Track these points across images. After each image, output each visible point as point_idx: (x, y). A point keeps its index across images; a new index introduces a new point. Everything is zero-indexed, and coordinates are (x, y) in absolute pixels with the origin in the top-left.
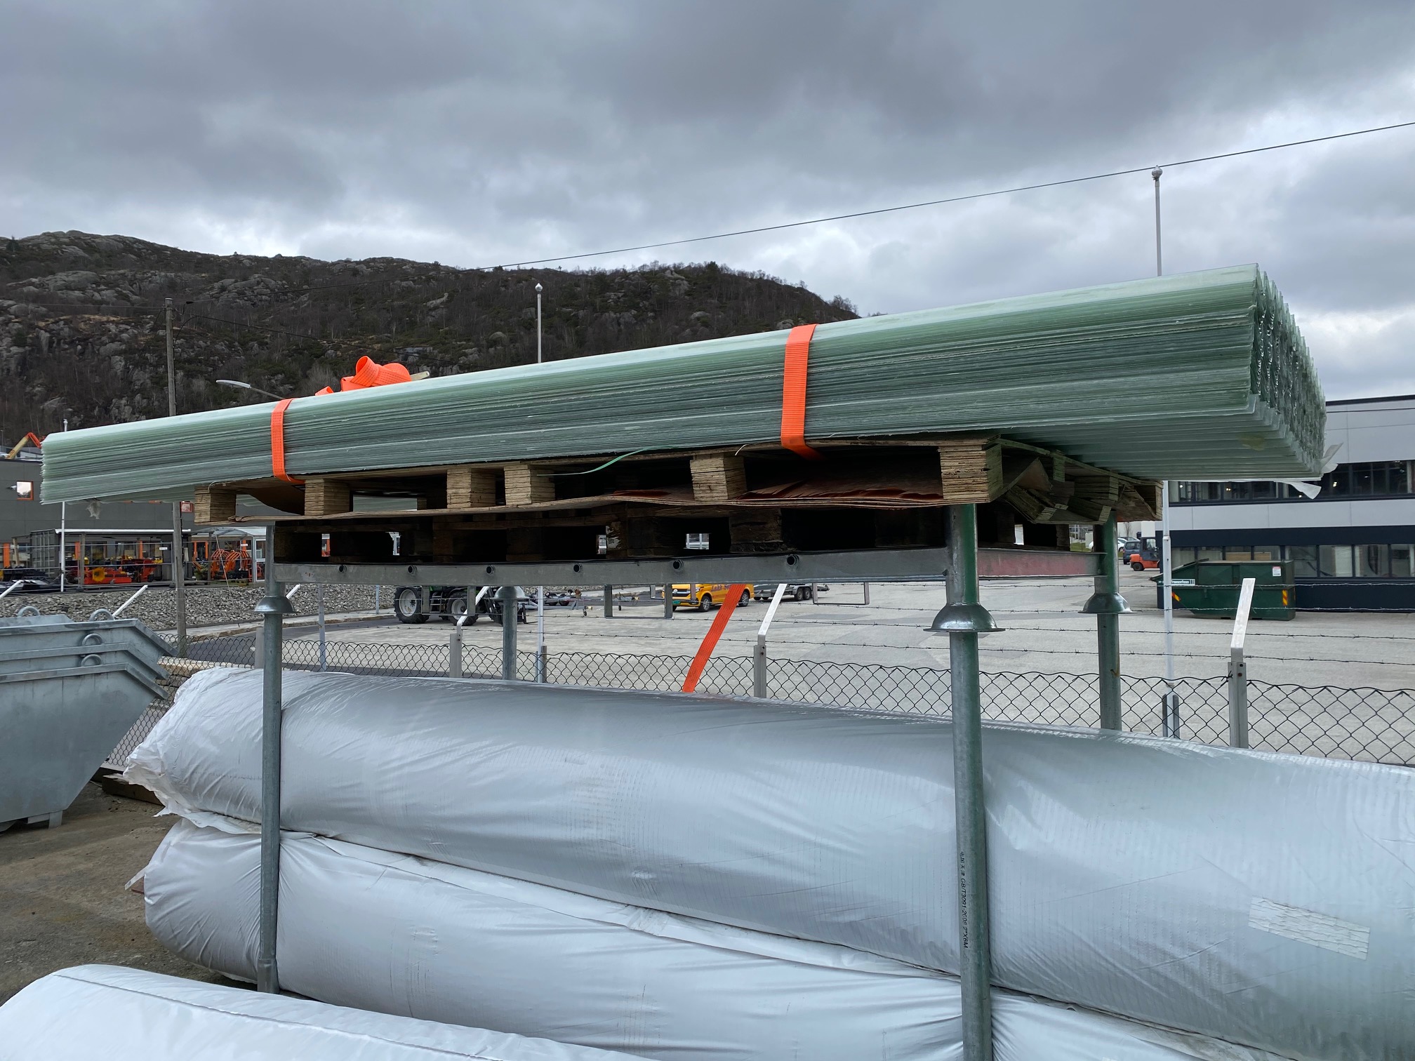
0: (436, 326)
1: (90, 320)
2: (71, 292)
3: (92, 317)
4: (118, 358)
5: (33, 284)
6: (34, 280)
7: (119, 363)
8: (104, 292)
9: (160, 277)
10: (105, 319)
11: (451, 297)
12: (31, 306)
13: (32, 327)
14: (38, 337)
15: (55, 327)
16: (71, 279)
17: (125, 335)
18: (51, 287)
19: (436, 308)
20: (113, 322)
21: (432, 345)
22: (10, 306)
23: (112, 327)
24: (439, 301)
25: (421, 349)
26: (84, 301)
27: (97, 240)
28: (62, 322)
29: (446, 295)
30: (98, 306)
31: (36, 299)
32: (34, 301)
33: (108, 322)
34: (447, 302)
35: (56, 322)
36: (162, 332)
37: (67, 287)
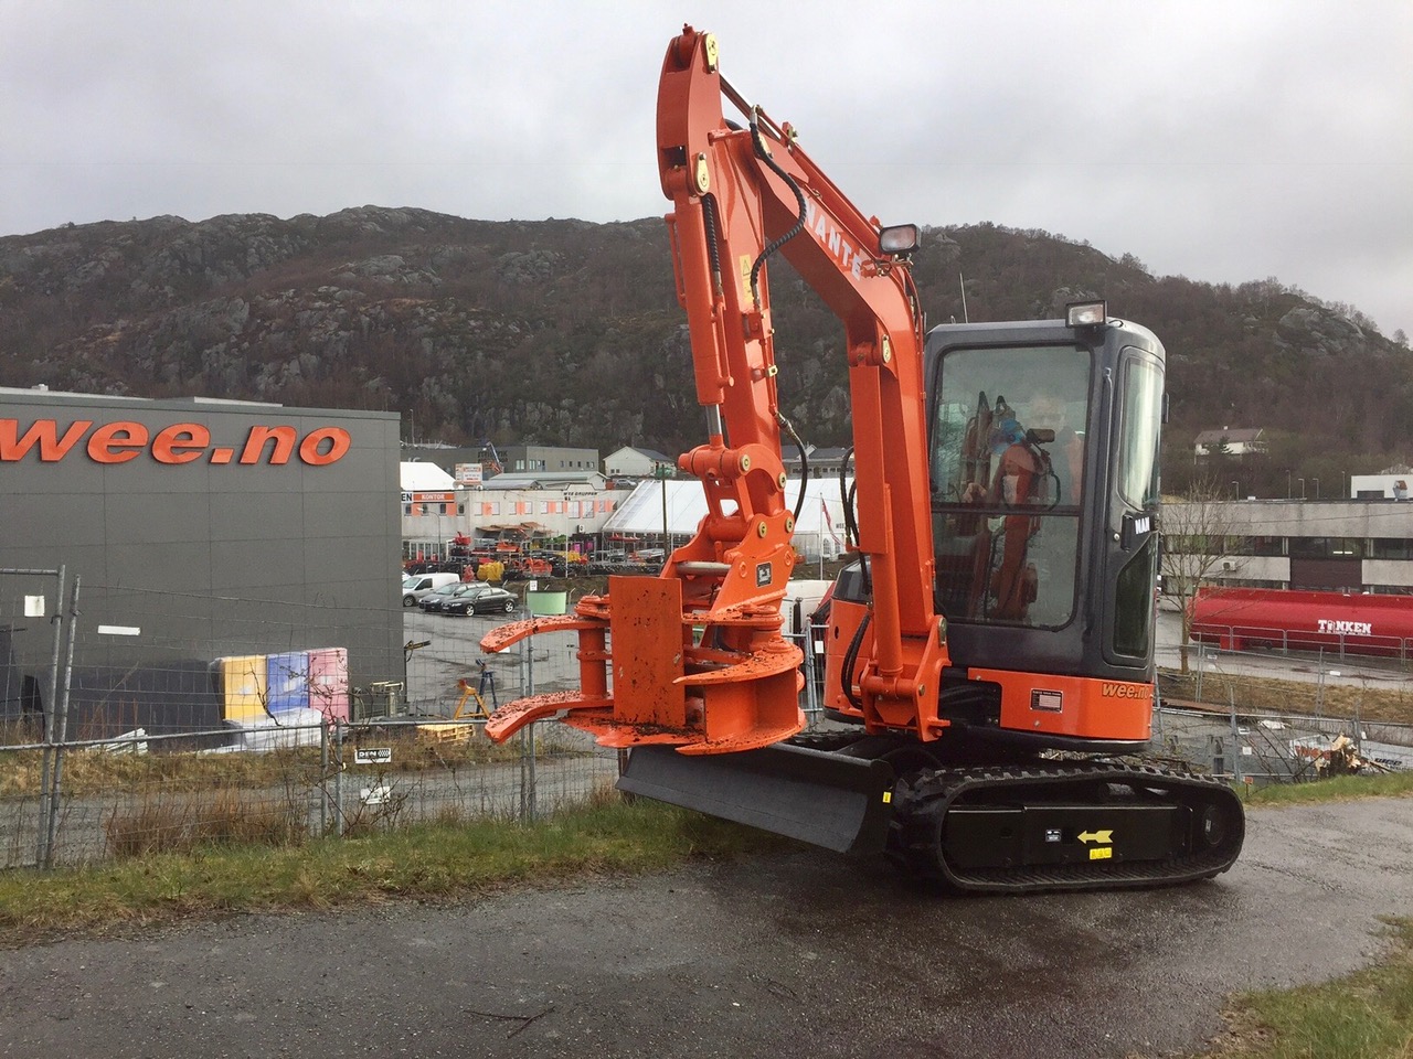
1: (401, 303)
2: (383, 277)
3: (403, 301)
4: (426, 340)
5: (350, 270)
6: (350, 265)
7: (427, 344)
8: (411, 275)
10: (414, 302)
12: (352, 292)
13: (355, 312)
14: (359, 321)
15: (372, 311)
16: (381, 262)
17: (433, 319)
18: (366, 272)
20: (421, 305)
22: (335, 292)
23: (421, 310)
26: (395, 287)
27: (389, 213)
28: (380, 307)
30: (408, 290)
31: (356, 285)
32: (354, 287)
33: (416, 305)
35: (375, 307)
36: (463, 315)
37: (380, 272)
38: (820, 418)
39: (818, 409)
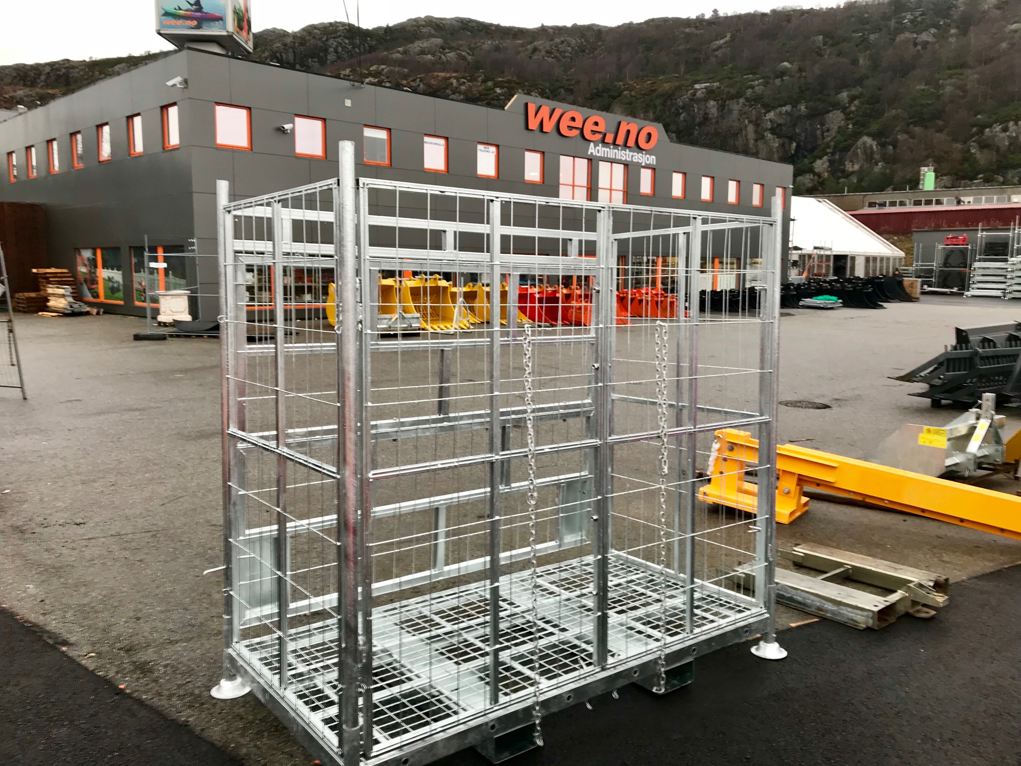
0: (722, 63)
1: (438, 76)
2: (425, 56)
3: (440, 74)
5: (398, 52)
6: (400, 49)
8: (449, 55)
9: (488, 44)
10: (448, 75)
11: (733, 38)
12: (397, 69)
13: (397, 85)
15: (413, 84)
16: (425, 45)
17: (463, 88)
18: (411, 53)
19: (720, 47)
20: (454, 77)
21: (719, 81)
22: (383, 70)
23: (454, 81)
24: (722, 41)
25: (708, 84)
26: (434, 64)
27: (444, 22)
28: (419, 80)
29: (729, 35)
30: (444, 66)
31: (401, 63)
32: (399, 66)
33: (450, 78)
34: (730, 41)
35: (414, 81)
36: (490, 84)
37: (423, 52)
38: (843, 171)
39: (841, 162)
